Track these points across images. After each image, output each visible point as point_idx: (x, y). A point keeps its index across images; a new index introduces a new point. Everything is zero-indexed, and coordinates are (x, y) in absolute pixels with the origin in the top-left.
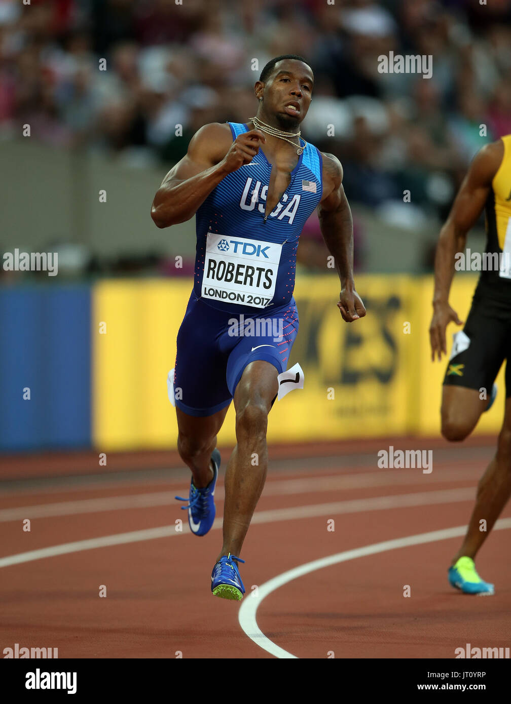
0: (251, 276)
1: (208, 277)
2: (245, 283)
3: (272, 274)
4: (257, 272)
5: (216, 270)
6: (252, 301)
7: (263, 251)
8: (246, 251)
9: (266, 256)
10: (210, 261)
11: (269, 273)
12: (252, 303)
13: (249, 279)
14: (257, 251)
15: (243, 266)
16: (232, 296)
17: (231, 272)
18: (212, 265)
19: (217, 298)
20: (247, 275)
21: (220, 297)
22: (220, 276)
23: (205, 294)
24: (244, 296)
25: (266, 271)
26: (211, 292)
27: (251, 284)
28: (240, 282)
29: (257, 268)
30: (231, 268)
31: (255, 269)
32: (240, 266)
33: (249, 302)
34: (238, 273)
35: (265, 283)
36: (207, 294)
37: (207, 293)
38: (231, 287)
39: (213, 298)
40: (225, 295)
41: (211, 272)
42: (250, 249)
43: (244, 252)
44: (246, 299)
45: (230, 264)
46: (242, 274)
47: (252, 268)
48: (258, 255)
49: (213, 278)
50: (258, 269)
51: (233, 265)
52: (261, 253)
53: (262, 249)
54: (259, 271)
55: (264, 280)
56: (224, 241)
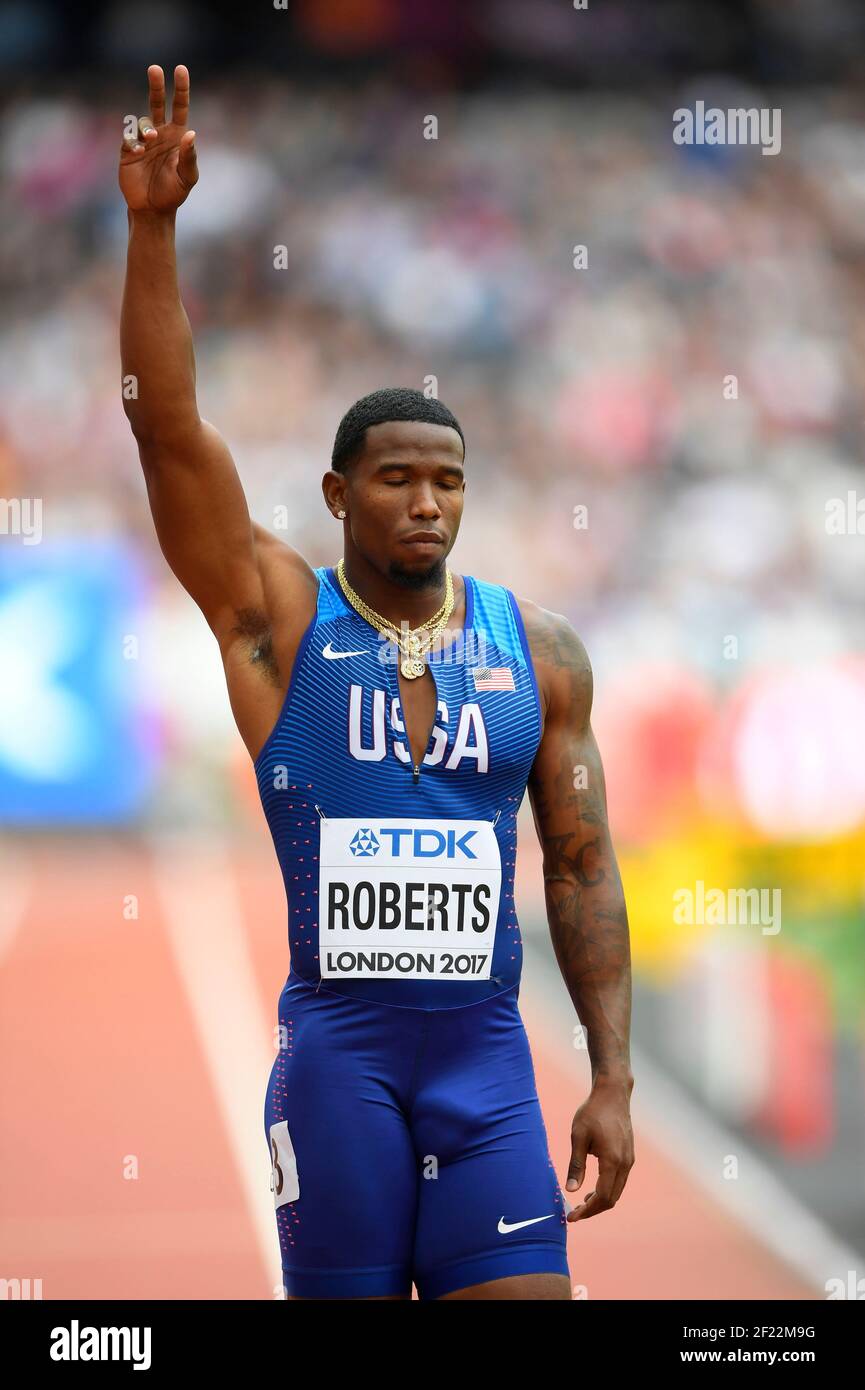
0: (441, 908)
1: (331, 926)
2: (431, 926)
3: (488, 895)
4: (454, 897)
5: (350, 906)
6: (452, 967)
7: (462, 844)
8: (422, 850)
9: (470, 855)
10: (333, 887)
11: (482, 894)
12: (452, 971)
13: (437, 915)
14: (448, 845)
15: (420, 887)
16: (405, 963)
17: (393, 905)
18: (339, 896)
19: (365, 973)
21: (371, 967)
22: (364, 919)
23: (331, 968)
24: (432, 957)
25: (473, 889)
26: (347, 962)
27: (445, 927)
28: (419, 926)
29: (454, 886)
30: (390, 895)
31: (450, 889)
32: (411, 887)
33: (446, 970)
34: (412, 906)
35: (474, 920)
36: (335, 969)
37: (334, 964)
38: (399, 941)
39: (354, 974)
40: (386, 962)
41: (338, 913)
42: (429, 843)
43: (418, 852)
44: (439, 965)
45: (384, 887)
46: (419, 906)
47: (443, 889)
48: (451, 854)
49: (345, 926)
50: (456, 888)
51: (395, 888)
52: (457, 849)
53: (457, 840)
54: (458, 893)
55: (471, 911)
56: (365, 831)
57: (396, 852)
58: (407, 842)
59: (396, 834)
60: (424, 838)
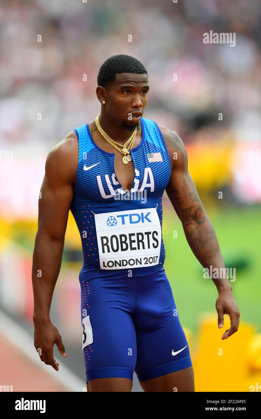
0: (142, 241)
1: (104, 252)
2: (139, 248)
3: (157, 235)
4: (145, 237)
5: (109, 244)
6: (148, 262)
7: (146, 217)
8: (133, 221)
9: (149, 221)
10: (102, 238)
11: (155, 234)
12: (148, 263)
13: (141, 244)
14: (142, 218)
15: (134, 234)
16: (132, 262)
17: (125, 242)
18: (105, 241)
19: (118, 268)
20: (139, 241)
21: (120, 265)
22: (115, 248)
23: (104, 266)
24: (141, 259)
25: (152, 233)
26: (111, 264)
27: (144, 248)
28: (135, 249)
29: (145, 233)
30: (123, 239)
31: (144, 234)
32: (131, 235)
33: (146, 263)
34: (132, 242)
35: (153, 244)
36: (106, 267)
37: (106, 265)
38: (128, 255)
39: (114, 268)
40: (125, 263)
41: (106, 247)
42: (135, 219)
43: (131, 222)
44: (143, 262)
45: (121, 236)
46: (134, 241)
47: (142, 234)
48: (143, 222)
49: (109, 251)
50: (146, 233)
51: (125, 236)
52: (145, 220)
53: (144, 216)
54: (147, 235)
55: (152, 241)
56: (111, 217)
57: (123, 223)
58: (127, 219)
59: (123, 217)
60: (132, 217)
